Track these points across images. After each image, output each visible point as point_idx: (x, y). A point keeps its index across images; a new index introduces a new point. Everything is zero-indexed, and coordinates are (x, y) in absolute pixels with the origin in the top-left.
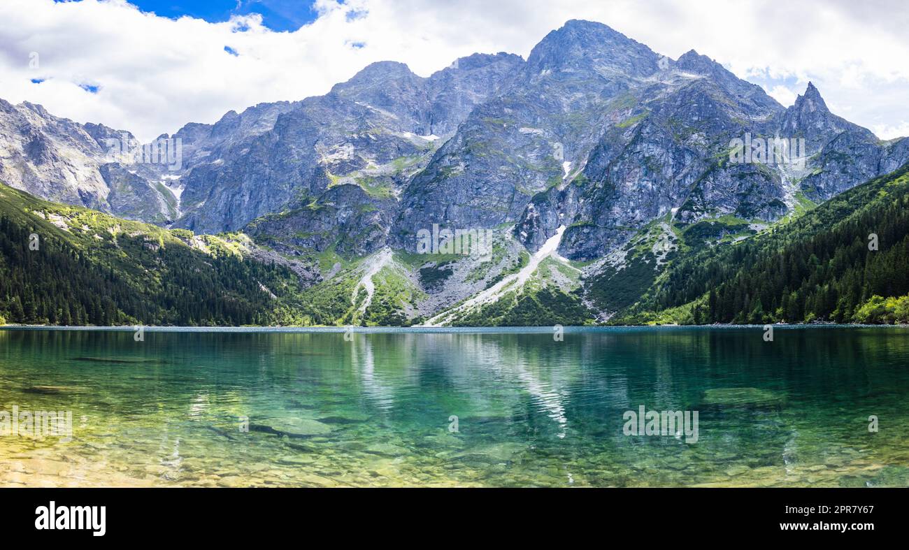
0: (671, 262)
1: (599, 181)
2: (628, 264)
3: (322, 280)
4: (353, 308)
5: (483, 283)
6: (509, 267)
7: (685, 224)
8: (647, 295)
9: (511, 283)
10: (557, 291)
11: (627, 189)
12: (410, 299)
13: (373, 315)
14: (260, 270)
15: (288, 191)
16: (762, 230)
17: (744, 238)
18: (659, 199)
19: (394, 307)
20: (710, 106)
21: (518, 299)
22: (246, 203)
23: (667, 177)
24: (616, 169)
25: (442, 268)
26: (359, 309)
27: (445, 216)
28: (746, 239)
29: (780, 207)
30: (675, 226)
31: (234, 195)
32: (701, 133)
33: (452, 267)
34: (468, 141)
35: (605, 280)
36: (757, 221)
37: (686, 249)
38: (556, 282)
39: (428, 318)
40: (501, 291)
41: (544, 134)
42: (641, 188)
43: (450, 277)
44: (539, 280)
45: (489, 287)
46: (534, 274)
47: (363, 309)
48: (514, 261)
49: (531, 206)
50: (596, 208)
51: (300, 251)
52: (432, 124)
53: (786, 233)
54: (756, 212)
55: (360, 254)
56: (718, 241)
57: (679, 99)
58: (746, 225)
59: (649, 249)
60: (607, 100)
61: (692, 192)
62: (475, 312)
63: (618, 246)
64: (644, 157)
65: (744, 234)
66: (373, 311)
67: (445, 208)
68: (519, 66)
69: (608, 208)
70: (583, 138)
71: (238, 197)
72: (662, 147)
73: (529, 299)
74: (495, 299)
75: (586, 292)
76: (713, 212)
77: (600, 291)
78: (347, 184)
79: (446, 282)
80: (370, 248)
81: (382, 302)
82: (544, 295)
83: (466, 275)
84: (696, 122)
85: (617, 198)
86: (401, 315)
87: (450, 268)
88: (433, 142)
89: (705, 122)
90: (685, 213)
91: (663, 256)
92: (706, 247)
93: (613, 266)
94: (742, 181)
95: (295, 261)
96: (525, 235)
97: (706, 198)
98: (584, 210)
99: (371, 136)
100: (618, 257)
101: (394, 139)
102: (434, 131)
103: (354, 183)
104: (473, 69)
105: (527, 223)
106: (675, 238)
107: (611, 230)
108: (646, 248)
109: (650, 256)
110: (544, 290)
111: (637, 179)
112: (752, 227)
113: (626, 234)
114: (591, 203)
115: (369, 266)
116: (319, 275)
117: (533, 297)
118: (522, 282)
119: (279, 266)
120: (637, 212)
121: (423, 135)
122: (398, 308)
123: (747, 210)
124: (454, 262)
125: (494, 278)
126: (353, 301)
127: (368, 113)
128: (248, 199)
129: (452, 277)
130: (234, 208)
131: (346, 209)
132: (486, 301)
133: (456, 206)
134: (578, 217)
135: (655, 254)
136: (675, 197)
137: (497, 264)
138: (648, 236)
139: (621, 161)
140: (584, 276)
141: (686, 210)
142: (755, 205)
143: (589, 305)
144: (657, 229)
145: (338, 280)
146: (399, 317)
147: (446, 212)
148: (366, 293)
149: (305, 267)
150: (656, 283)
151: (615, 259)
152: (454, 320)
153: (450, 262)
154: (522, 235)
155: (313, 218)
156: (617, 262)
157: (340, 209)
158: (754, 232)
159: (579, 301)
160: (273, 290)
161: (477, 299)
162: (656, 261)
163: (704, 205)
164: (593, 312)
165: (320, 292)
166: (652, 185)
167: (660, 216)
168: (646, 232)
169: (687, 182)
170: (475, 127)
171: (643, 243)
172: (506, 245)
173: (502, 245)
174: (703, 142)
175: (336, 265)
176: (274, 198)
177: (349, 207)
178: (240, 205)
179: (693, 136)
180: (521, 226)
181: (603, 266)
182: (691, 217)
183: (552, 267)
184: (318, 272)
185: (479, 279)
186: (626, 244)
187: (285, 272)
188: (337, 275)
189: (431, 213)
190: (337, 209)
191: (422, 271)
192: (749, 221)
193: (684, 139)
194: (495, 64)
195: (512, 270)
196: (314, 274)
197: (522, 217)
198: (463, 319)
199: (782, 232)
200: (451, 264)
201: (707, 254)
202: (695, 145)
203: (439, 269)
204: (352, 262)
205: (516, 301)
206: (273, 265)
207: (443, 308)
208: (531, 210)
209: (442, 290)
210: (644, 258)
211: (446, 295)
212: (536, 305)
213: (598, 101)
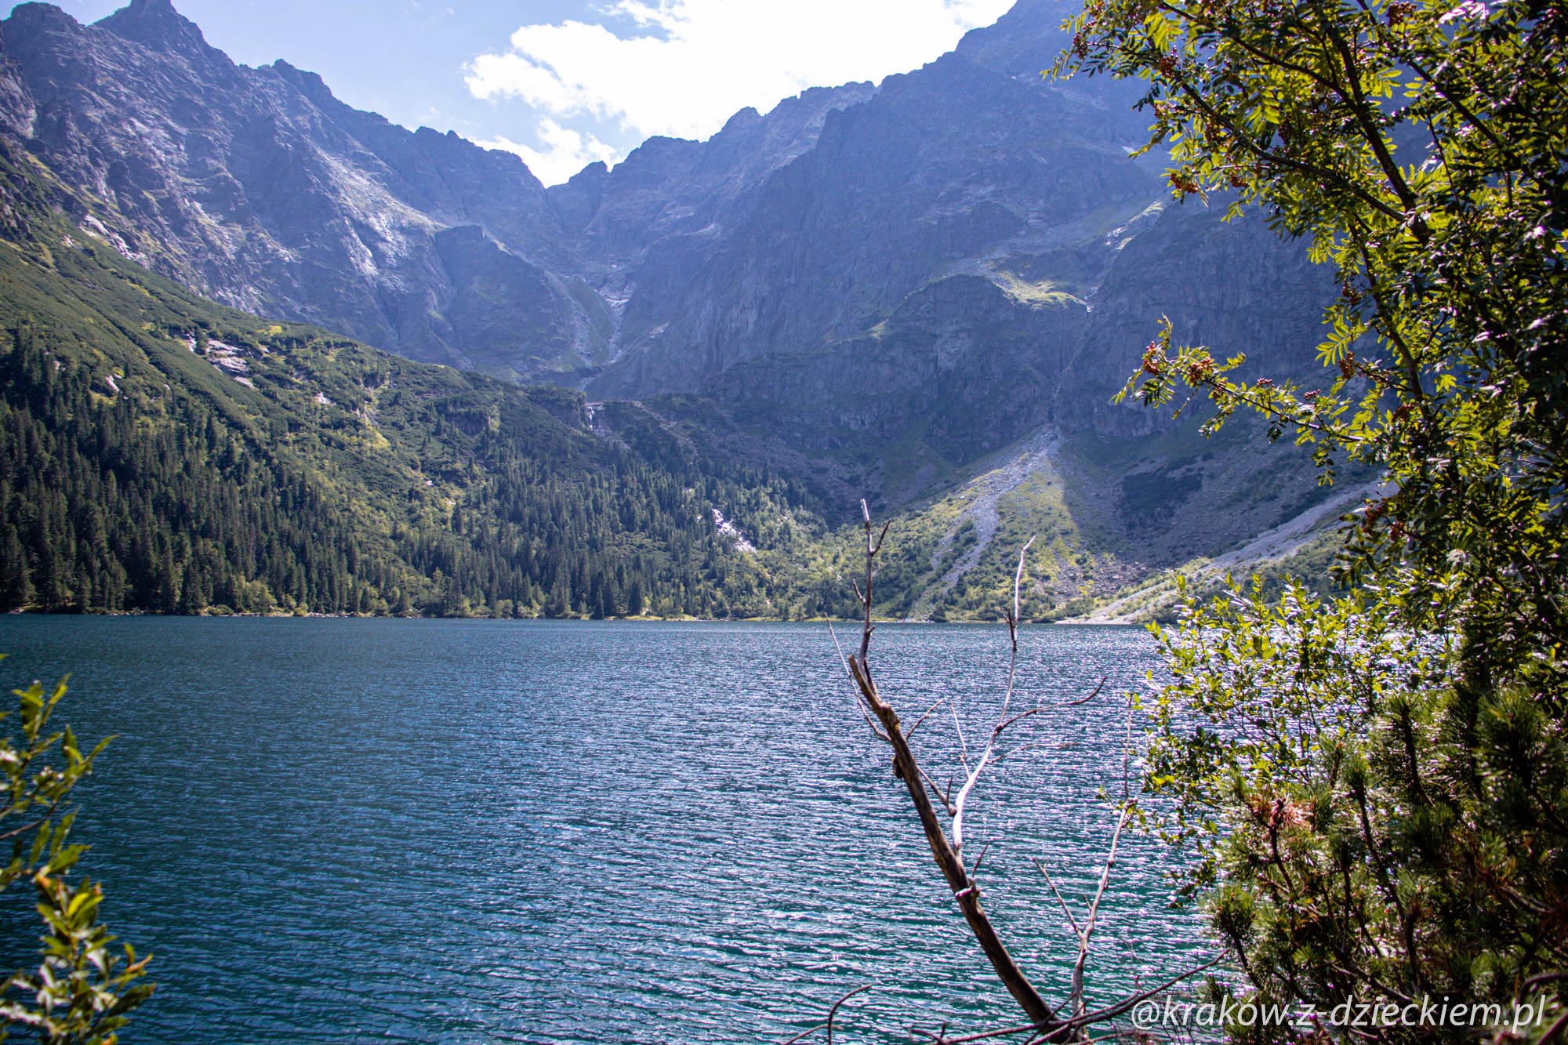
4: (929, 575)
5: (1273, 509)
9: (1345, 508)
12: (1079, 553)
22: (751, 326)
25: (1176, 474)
26: (944, 578)
31: (726, 309)
33: (1201, 469)
39: (1106, 603)
40: (1312, 530)
43: (1192, 497)
45: (1286, 518)
47: (952, 578)
51: (841, 438)
55: (986, 444)
66: (976, 583)
71: (734, 312)
74: (1291, 549)
78: (961, 277)
79: (1181, 509)
80: (1008, 429)
83: (1232, 489)
86: (1043, 592)
87: (1195, 472)
99: (1035, 156)
116: (877, 496)
122: (1041, 574)
124: (1208, 457)
125: (1303, 496)
126: (936, 559)
128: (755, 318)
129: (1196, 495)
130: (727, 337)
131: (956, 335)
132: (1265, 556)
145: (920, 506)
146: (1036, 597)
148: (972, 540)
149: (847, 476)
153: (1199, 459)
157: (941, 335)
160: (748, 532)
177: (963, 330)
178: (737, 331)
184: (877, 489)
185: (1264, 499)
188: (921, 496)
190: (935, 336)
191: (1127, 482)
196: (868, 493)
200: (1199, 463)
203: (1170, 475)
204: (965, 462)
209: (1168, 530)
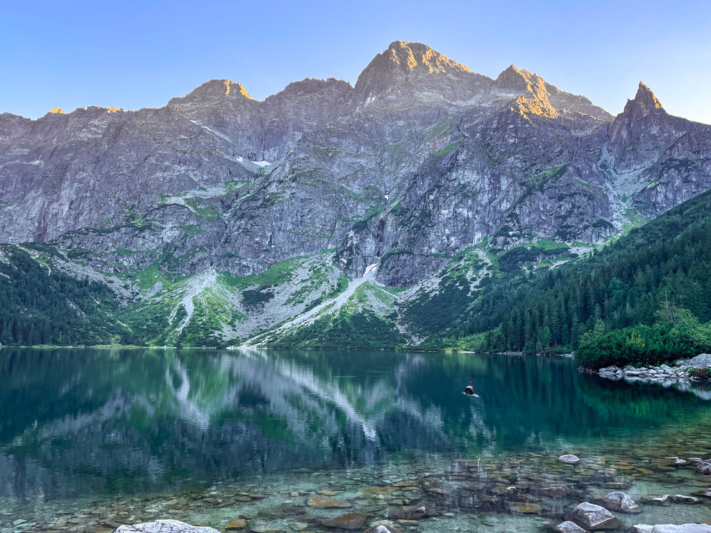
0: (484, 288)
1: (415, 209)
2: (442, 290)
3: (140, 299)
4: (169, 328)
5: (302, 307)
6: (327, 292)
7: (500, 250)
8: (459, 321)
9: (328, 307)
10: (371, 315)
11: (442, 216)
12: (229, 321)
13: (189, 336)
14: (69, 286)
15: (113, 205)
16: (585, 254)
17: (563, 262)
18: (474, 226)
19: (213, 328)
20: (527, 126)
21: (334, 323)
22: (65, 213)
23: (483, 203)
24: (432, 197)
25: (264, 291)
26: (176, 329)
27: (270, 242)
28: (565, 264)
29: (606, 228)
30: (490, 252)
31: (51, 203)
32: (517, 156)
33: (273, 290)
34: (295, 169)
35: (418, 306)
36: (578, 245)
37: (499, 275)
38: (371, 306)
39: (245, 340)
40: (318, 315)
41: (367, 163)
42: (456, 216)
43: (271, 300)
44: (355, 304)
45: (307, 310)
46: (351, 299)
47: (180, 329)
48: (333, 286)
49: (351, 234)
50: (413, 236)
51: (120, 268)
52: (264, 150)
53: (604, 255)
54: (578, 234)
55: (184, 275)
56: (535, 267)
57: (495, 121)
58: (567, 249)
59: (463, 275)
60: (427, 127)
61: (508, 217)
62: (291, 334)
63: (432, 273)
64: (459, 184)
65: (564, 258)
66: (190, 332)
67: (270, 234)
68: (347, 92)
69: (424, 236)
70: (404, 167)
71: (55, 205)
72: (478, 173)
73: (344, 322)
74: (312, 322)
75: (399, 317)
76: (531, 237)
77: (414, 316)
78: (174, 204)
79: (267, 305)
80: (194, 269)
81: (200, 323)
82: (358, 319)
83: (286, 298)
84: (512, 144)
85: (433, 226)
86: (218, 336)
87: (271, 291)
88: (264, 168)
89: (522, 144)
90: (501, 239)
91: (477, 283)
92: (521, 273)
93: (427, 292)
94: (561, 203)
95: (113, 278)
96: (345, 261)
97: (522, 222)
98: (401, 238)
100: (433, 284)
101: (226, 163)
102: (266, 157)
103: (183, 203)
104: (304, 95)
105: (346, 250)
106: (491, 264)
107: (427, 256)
108: (459, 274)
109: (464, 282)
110: (359, 314)
111: (452, 207)
112: (573, 250)
113: (442, 261)
114: (408, 231)
115: (191, 287)
116: (137, 294)
117: (347, 320)
118: (338, 306)
119: (94, 282)
120: (452, 239)
121: (255, 161)
122: (215, 329)
123: (568, 233)
124: (276, 285)
125: (313, 301)
126: (170, 321)
127: (201, 132)
128: (67, 209)
129: (273, 300)
130: (50, 216)
131: (172, 229)
132: (303, 324)
133: (281, 232)
134: (395, 244)
135: (469, 280)
136: (491, 224)
137: (317, 288)
138: (462, 262)
139: (437, 190)
140: (399, 301)
141: (502, 235)
142: (576, 228)
143: (402, 330)
144: (471, 255)
145: (158, 299)
146: (216, 338)
147: (271, 237)
148: (185, 314)
149: (123, 285)
150: (469, 308)
151: (429, 285)
152: (269, 342)
153: (272, 286)
154: (342, 261)
155: (136, 235)
156: (431, 289)
157: (165, 228)
158: (575, 256)
159: (393, 325)
160: (82, 307)
161: (294, 322)
162: (470, 287)
163: (520, 230)
164: (404, 336)
165: (137, 311)
166: (468, 212)
167: (475, 242)
168: (460, 258)
169: (502, 208)
170: (302, 156)
171: (458, 270)
172: (326, 270)
173: (323, 270)
174: (519, 165)
175: (157, 284)
176: (97, 211)
177: (175, 227)
178: (57, 214)
179: (509, 159)
180: (342, 253)
181: (417, 291)
182: (506, 243)
183: (368, 292)
184: (137, 291)
185: (298, 302)
186: (440, 271)
187: (100, 289)
188: (158, 295)
189: (257, 237)
190: (163, 228)
191: (245, 294)
192: (569, 244)
193: (499, 164)
194: (325, 90)
195: (330, 295)
196: (133, 293)
197: (343, 244)
198: (279, 340)
199: (601, 255)
200: (273, 288)
201: (520, 279)
202: (511, 168)
203: (261, 291)
204: (175, 282)
205: (331, 324)
206: (87, 282)
207: (261, 330)
208: (352, 238)
209: (262, 313)
210: (458, 284)
211: (266, 318)
212: (350, 328)
213: (419, 129)
